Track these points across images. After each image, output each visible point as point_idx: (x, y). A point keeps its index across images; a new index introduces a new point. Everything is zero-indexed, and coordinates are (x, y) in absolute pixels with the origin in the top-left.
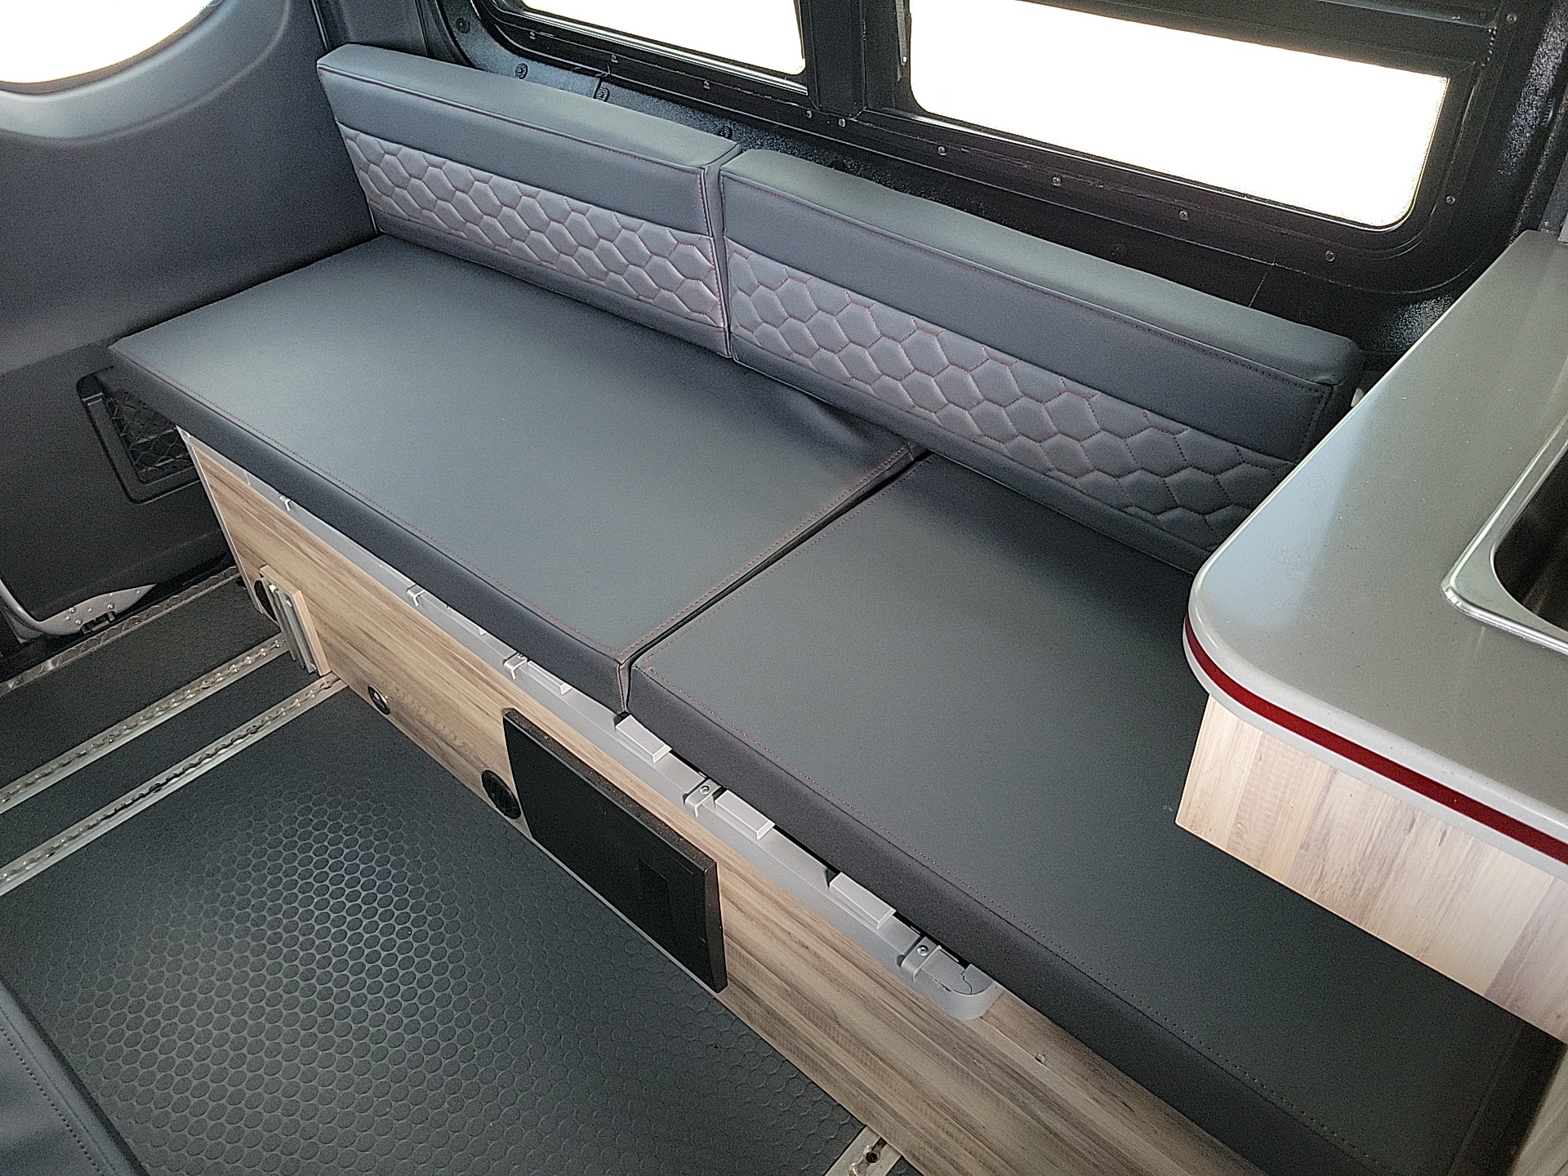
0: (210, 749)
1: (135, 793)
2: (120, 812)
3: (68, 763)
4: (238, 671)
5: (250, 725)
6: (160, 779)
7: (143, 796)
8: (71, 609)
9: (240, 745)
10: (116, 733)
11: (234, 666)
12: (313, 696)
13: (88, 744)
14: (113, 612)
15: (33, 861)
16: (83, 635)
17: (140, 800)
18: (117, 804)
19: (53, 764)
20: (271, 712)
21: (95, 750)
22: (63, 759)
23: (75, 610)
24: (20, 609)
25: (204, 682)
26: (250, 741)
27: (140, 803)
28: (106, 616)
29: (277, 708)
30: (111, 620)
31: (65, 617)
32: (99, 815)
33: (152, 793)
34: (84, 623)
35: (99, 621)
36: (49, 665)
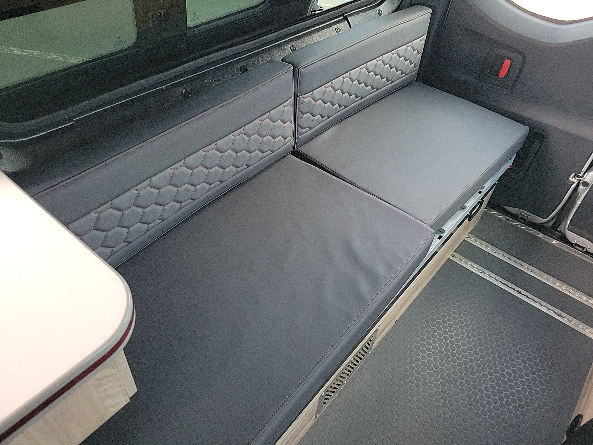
0: (543, 303)
1: (514, 286)
2: (505, 285)
3: (517, 263)
4: (584, 300)
5: (561, 312)
6: (523, 292)
7: (514, 289)
8: (579, 236)
9: (551, 313)
10: (535, 271)
11: (585, 297)
12: (588, 331)
13: (526, 265)
14: (587, 249)
15: (477, 268)
16: (572, 245)
17: (512, 289)
18: (507, 283)
19: (514, 259)
20: (571, 318)
21: (525, 268)
22: (517, 260)
23: (579, 238)
24: (569, 222)
25: (572, 290)
26: (554, 316)
27: (511, 290)
28: (584, 248)
29: (574, 320)
30: (584, 250)
31: (575, 236)
32: (501, 279)
33: (516, 292)
34: (576, 243)
35: (581, 247)
36: (554, 242)
